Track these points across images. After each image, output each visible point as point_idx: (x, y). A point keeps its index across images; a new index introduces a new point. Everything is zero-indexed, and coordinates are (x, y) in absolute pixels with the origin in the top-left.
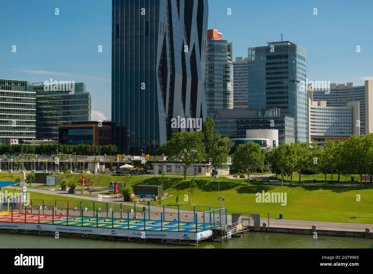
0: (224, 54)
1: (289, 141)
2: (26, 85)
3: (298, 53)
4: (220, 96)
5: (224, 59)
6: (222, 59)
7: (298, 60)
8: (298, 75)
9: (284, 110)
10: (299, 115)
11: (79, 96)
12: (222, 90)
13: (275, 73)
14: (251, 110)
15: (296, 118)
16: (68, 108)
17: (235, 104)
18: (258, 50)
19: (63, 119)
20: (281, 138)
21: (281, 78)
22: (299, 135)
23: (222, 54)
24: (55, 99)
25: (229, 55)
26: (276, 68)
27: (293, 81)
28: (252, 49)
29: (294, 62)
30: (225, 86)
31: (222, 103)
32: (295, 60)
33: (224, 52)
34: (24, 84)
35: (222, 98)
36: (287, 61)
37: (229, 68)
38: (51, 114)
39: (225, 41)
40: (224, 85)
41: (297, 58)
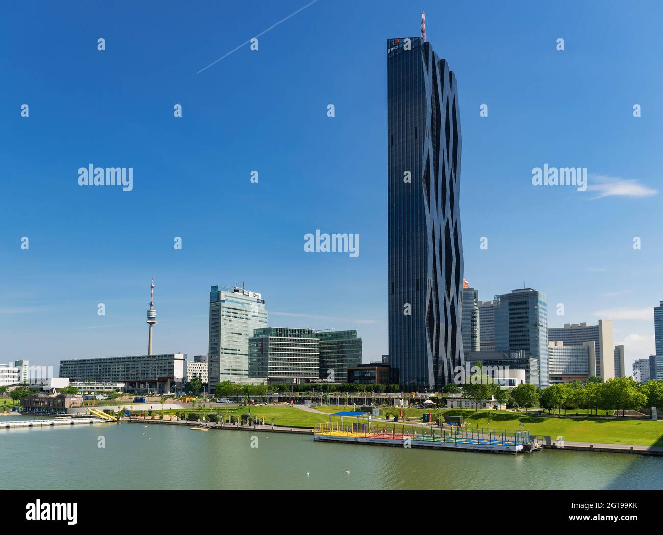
0: (471, 301)
1: (534, 381)
2: (311, 333)
3: (540, 299)
4: (468, 340)
5: (471, 305)
6: (469, 305)
7: (540, 305)
8: (540, 319)
9: (528, 352)
10: (541, 356)
11: (352, 341)
12: (470, 333)
13: (519, 318)
14: (499, 351)
15: (539, 359)
16: (342, 352)
17: (481, 345)
18: (503, 297)
19: (338, 361)
20: (528, 377)
21: (523, 322)
22: (542, 374)
23: (469, 301)
24: (332, 344)
25: (476, 302)
26: (520, 313)
27: (536, 325)
28: (498, 297)
29: (536, 307)
30: (473, 331)
31: (470, 345)
32: (537, 305)
33: (471, 299)
34: (310, 332)
35: (470, 341)
36: (527, 307)
37: (475, 313)
38: (330, 357)
39: (472, 290)
40: (472, 329)
41: (539, 304)
